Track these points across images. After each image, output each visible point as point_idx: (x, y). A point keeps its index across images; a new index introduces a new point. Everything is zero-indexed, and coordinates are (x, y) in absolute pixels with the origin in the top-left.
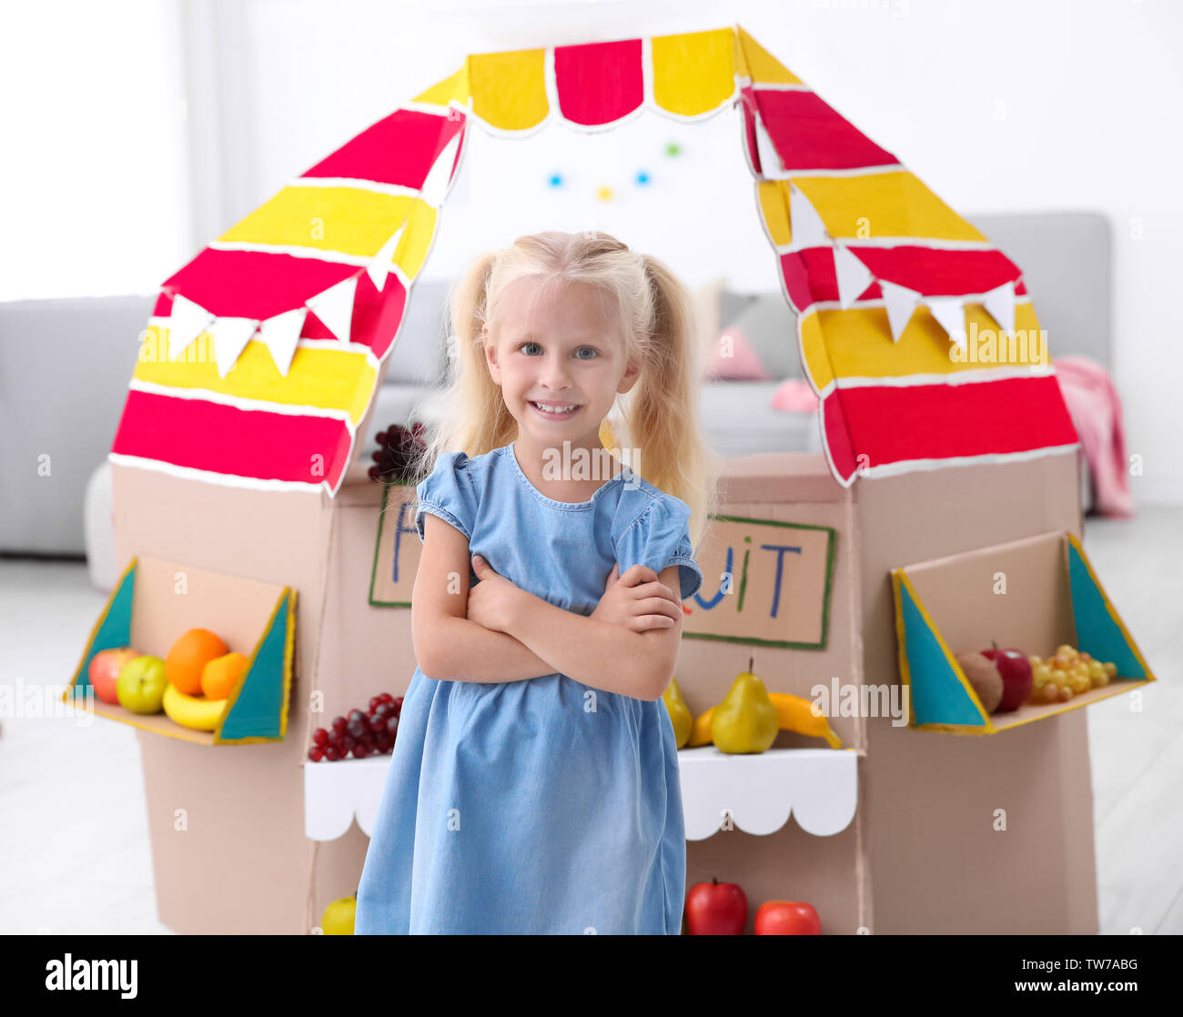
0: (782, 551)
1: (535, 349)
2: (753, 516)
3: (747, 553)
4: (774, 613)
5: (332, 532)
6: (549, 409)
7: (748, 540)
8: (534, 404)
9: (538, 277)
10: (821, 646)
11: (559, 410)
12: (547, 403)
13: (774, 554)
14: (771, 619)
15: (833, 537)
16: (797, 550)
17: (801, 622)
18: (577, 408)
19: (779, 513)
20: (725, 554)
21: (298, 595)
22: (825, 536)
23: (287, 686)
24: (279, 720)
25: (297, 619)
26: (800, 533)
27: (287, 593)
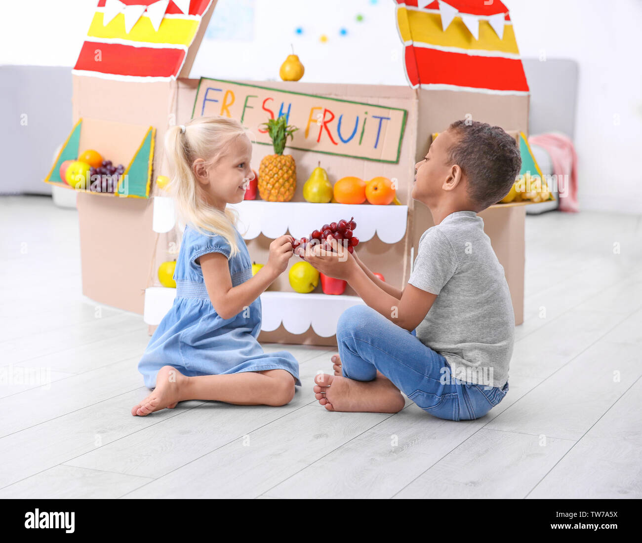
0: (381, 119)
2: (370, 102)
3: (365, 119)
4: (376, 147)
5: (174, 98)
7: (366, 113)
10: (397, 162)
13: (378, 120)
14: (374, 149)
15: (406, 114)
16: (388, 119)
17: (388, 151)
19: (382, 102)
20: (355, 119)
21: (156, 130)
22: (402, 113)
23: (150, 173)
24: (145, 188)
25: (155, 141)
26: (391, 111)
27: (151, 129)
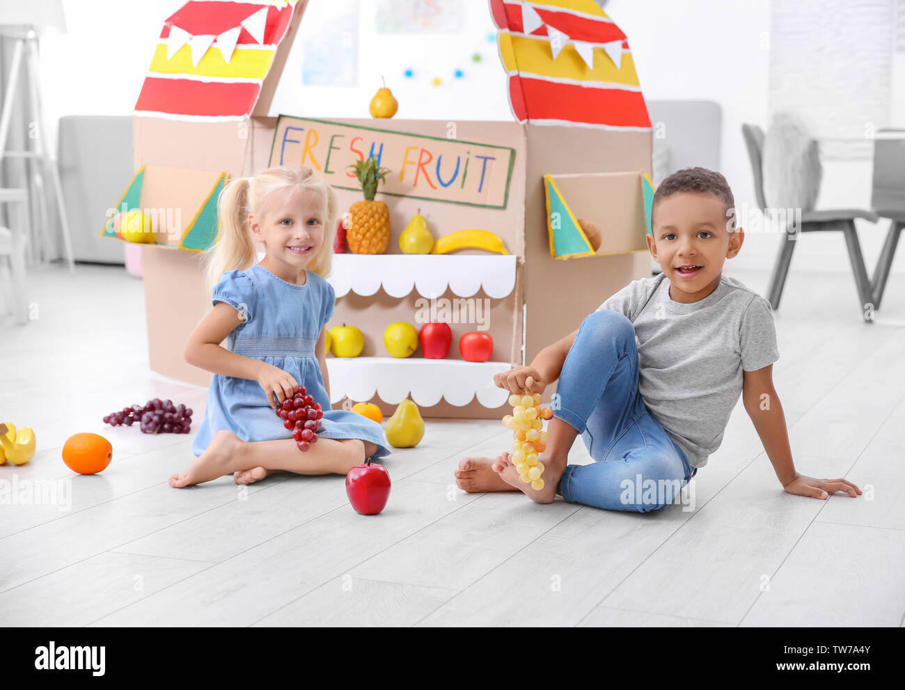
0: (486, 159)
1: (287, 222)
2: (471, 141)
3: (468, 160)
4: (480, 190)
5: (248, 140)
6: (298, 249)
7: (468, 153)
8: (290, 247)
9: (288, 188)
10: (504, 207)
11: (303, 249)
12: (297, 247)
13: (482, 160)
14: (479, 194)
15: (513, 153)
16: (493, 159)
17: (494, 195)
18: (310, 248)
20: (457, 159)
22: (508, 152)
26: (497, 151)
27: (224, 176)
